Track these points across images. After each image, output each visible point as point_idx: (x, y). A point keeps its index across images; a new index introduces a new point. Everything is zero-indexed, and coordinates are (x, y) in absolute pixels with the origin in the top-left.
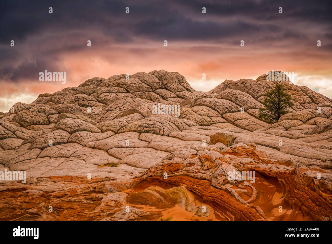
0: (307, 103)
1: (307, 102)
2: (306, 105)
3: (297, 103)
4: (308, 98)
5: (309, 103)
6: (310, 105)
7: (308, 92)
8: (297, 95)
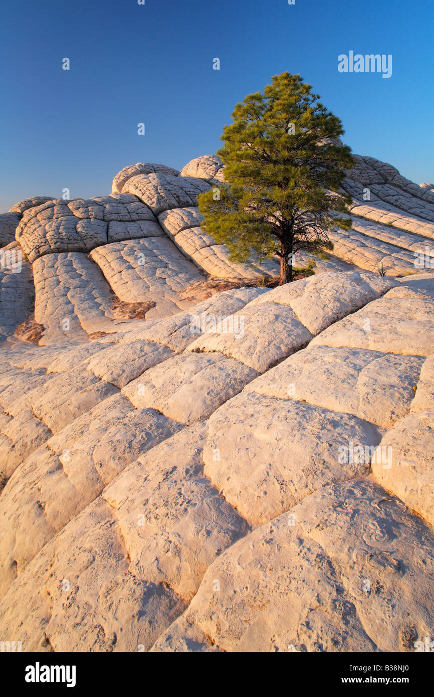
0: (376, 183)
1: (377, 181)
2: (375, 187)
3: (357, 183)
4: (377, 174)
5: (379, 184)
6: (383, 188)
7: (376, 165)
8: (357, 169)
